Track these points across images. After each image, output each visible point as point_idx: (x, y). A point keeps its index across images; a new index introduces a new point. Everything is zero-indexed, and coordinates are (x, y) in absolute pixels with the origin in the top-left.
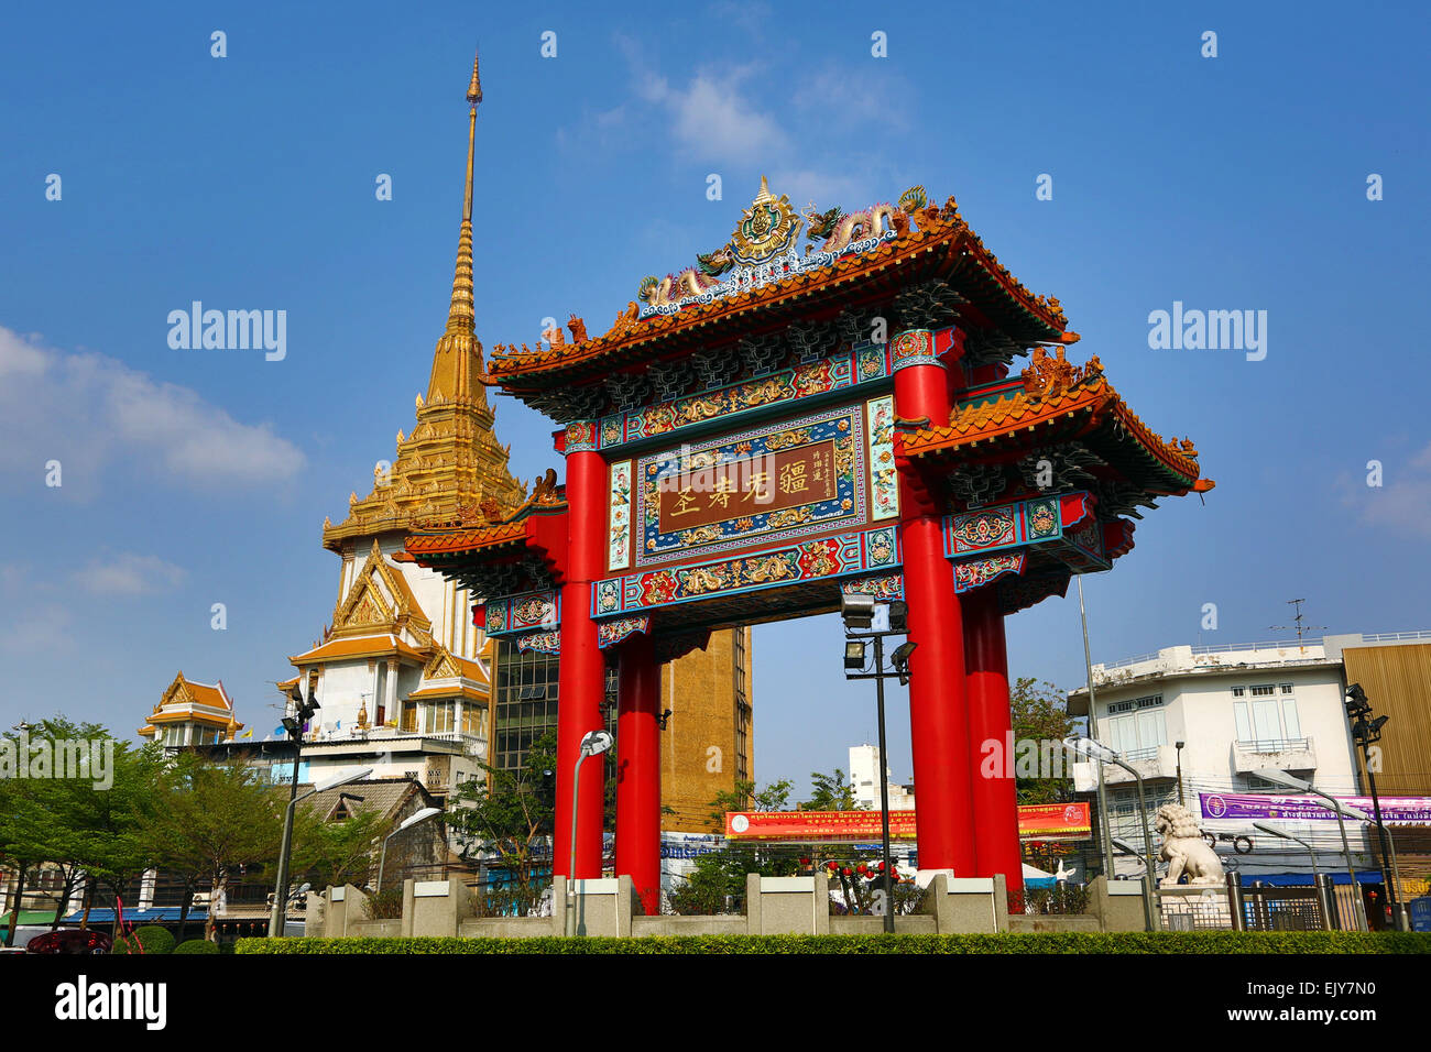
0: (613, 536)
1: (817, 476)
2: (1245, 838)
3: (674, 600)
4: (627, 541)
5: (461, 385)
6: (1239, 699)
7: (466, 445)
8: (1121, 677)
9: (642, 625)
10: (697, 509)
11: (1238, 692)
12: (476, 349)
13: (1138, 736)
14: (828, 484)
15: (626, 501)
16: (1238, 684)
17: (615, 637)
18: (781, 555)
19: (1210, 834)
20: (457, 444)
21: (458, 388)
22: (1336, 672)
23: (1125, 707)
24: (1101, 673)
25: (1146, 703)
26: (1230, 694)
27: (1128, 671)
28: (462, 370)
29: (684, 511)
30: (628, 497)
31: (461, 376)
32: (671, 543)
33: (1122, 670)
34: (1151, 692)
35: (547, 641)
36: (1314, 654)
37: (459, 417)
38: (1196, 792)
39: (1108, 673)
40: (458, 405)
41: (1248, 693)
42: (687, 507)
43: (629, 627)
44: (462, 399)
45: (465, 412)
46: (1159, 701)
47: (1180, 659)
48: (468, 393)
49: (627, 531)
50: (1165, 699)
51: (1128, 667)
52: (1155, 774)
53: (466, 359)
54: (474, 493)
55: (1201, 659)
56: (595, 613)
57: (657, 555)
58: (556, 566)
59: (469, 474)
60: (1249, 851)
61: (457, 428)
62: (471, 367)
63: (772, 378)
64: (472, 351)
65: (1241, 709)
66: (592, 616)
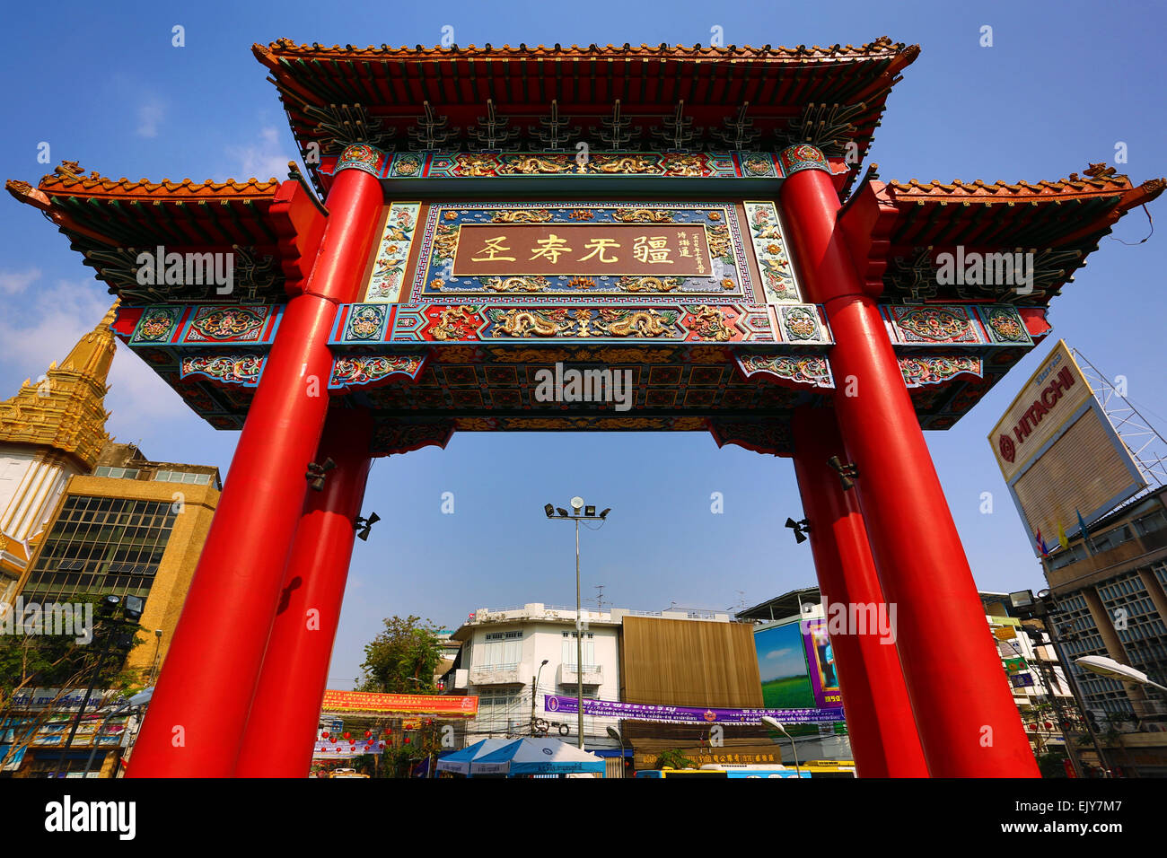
0: (376, 268)
1: (685, 253)
2: (566, 725)
3: (479, 339)
4: (400, 277)
5: (91, 364)
6: (565, 638)
7: (79, 401)
8: (498, 618)
9: (411, 367)
10: (513, 259)
11: (565, 635)
12: (112, 348)
13: (503, 655)
14: (699, 262)
15: (408, 239)
16: (566, 630)
17: (359, 378)
18: (653, 311)
19: (547, 722)
20: (81, 379)
21: (88, 366)
22: (618, 630)
23: (498, 637)
24: (483, 614)
25: (511, 636)
26: (562, 636)
27: (503, 615)
28: (96, 356)
29: (491, 258)
30: (411, 235)
31: (94, 359)
32: (467, 286)
33: (500, 614)
34: (516, 629)
35: (236, 368)
36: (606, 618)
37: (82, 383)
38: (543, 694)
39: (490, 615)
40: (83, 375)
41: (570, 636)
42: (495, 255)
43: (388, 367)
44: (88, 373)
45: (86, 381)
46: (520, 635)
47: (537, 611)
48: (94, 370)
49: (403, 266)
50: (524, 635)
51: (504, 612)
52: (514, 680)
53: (101, 352)
54: (72, 431)
55: (549, 612)
56: (338, 337)
57: (444, 296)
58: (299, 262)
59: (73, 418)
60: (566, 735)
61: (76, 387)
62: (103, 357)
63: (634, 156)
64: (108, 347)
65: (566, 644)
66: (332, 341)
